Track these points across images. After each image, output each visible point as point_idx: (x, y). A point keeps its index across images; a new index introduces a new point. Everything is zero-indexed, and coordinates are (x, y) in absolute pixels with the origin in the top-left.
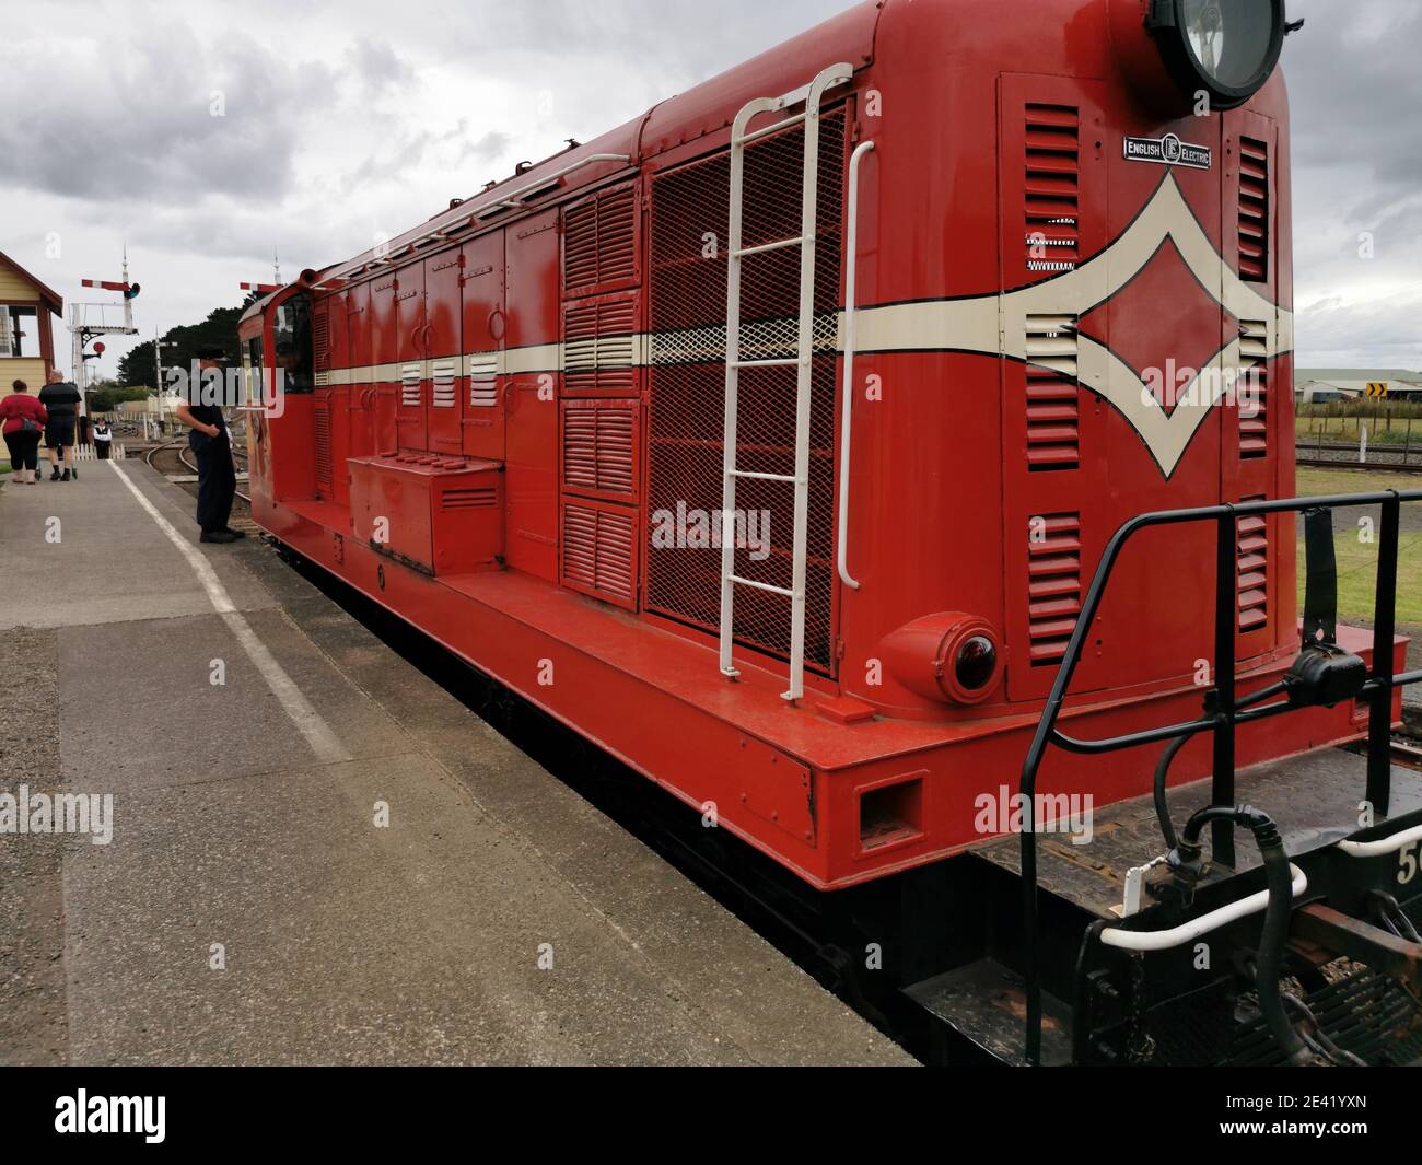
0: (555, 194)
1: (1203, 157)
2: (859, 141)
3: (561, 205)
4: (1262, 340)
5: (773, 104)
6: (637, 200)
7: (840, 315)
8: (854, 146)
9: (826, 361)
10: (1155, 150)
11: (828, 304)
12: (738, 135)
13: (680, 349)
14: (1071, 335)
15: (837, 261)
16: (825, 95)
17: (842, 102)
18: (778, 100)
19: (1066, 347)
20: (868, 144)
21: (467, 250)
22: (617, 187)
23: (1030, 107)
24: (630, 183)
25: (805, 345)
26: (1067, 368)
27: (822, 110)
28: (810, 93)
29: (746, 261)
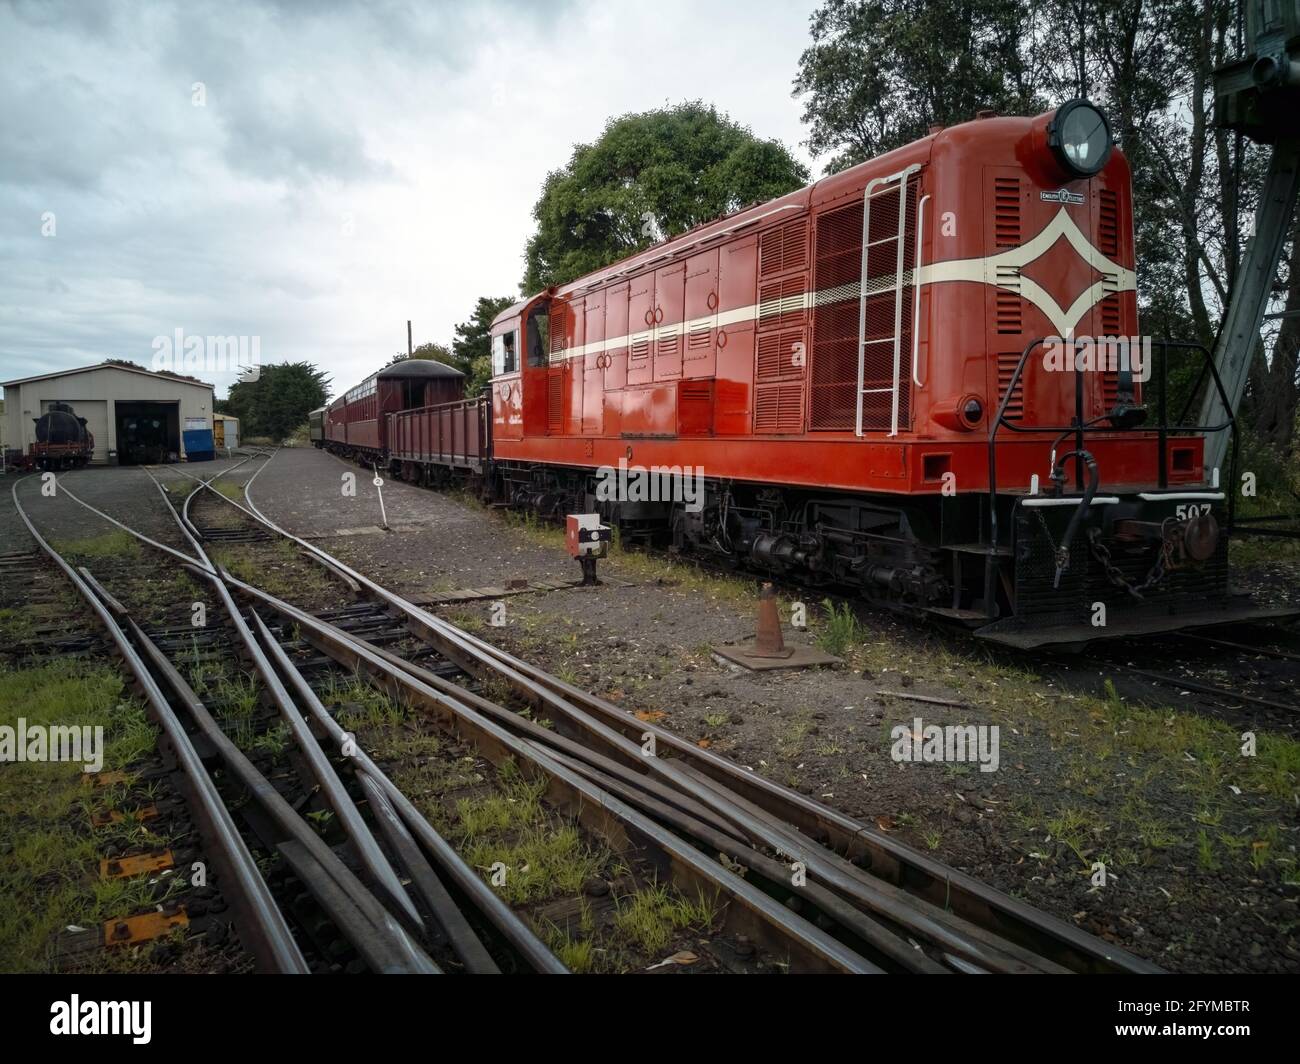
0: (755, 227)
1: (1080, 199)
2: (923, 196)
3: (758, 233)
4: (1116, 283)
5: (884, 181)
6: (808, 227)
7: (914, 270)
8: (921, 197)
9: (908, 290)
10: (1057, 197)
11: (909, 265)
12: (868, 195)
13: (831, 296)
14: (1018, 275)
15: (913, 246)
16: (909, 176)
17: (916, 179)
18: (886, 179)
19: (1015, 281)
20: (928, 196)
21: (688, 262)
22: (796, 221)
23: (997, 180)
24: (804, 219)
25: (898, 287)
26: (1015, 290)
27: (908, 182)
28: (903, 175)
29: (870, 249)
